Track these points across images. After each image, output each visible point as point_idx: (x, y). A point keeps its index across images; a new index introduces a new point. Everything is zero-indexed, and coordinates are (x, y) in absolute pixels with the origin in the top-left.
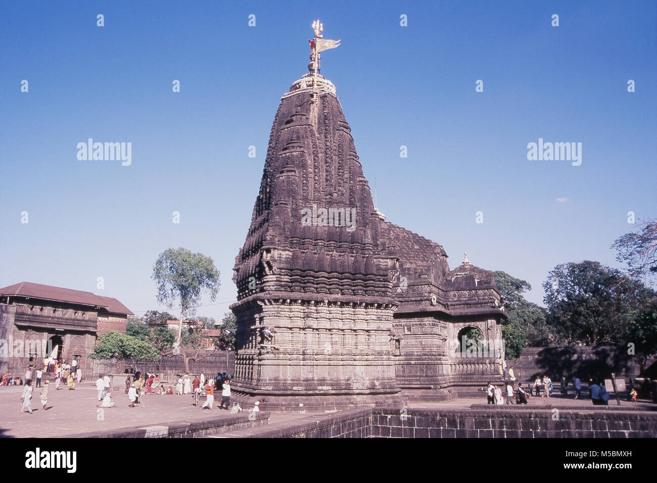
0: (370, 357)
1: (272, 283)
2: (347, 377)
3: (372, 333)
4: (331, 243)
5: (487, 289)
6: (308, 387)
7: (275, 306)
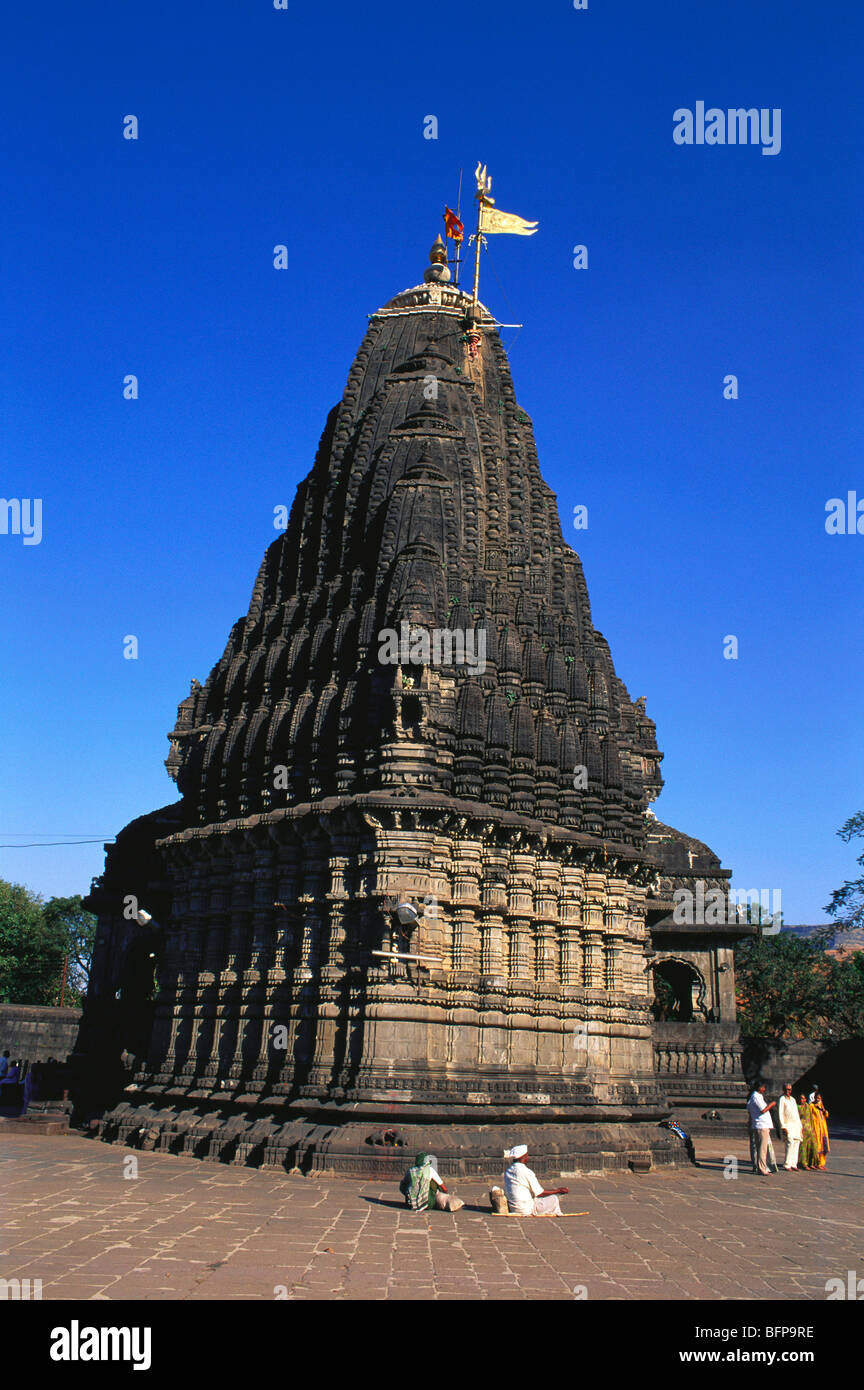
0: (617, 1012)
1: (413, 766)
2: (575, 1066)
3: (620, 944)
4: (535, 687)
5: (717, 878)
6: (502, 1095)
7: (420, 834)
